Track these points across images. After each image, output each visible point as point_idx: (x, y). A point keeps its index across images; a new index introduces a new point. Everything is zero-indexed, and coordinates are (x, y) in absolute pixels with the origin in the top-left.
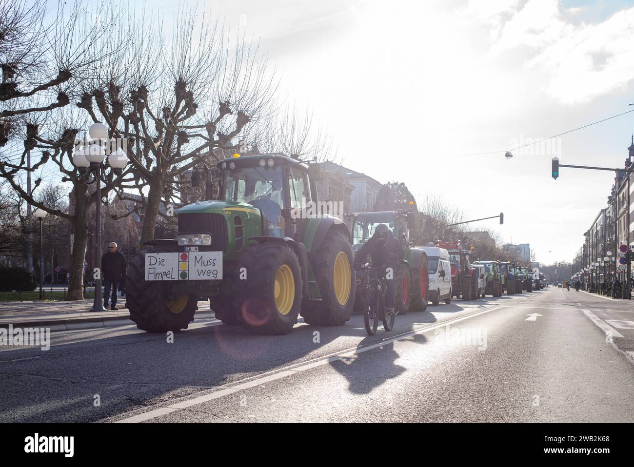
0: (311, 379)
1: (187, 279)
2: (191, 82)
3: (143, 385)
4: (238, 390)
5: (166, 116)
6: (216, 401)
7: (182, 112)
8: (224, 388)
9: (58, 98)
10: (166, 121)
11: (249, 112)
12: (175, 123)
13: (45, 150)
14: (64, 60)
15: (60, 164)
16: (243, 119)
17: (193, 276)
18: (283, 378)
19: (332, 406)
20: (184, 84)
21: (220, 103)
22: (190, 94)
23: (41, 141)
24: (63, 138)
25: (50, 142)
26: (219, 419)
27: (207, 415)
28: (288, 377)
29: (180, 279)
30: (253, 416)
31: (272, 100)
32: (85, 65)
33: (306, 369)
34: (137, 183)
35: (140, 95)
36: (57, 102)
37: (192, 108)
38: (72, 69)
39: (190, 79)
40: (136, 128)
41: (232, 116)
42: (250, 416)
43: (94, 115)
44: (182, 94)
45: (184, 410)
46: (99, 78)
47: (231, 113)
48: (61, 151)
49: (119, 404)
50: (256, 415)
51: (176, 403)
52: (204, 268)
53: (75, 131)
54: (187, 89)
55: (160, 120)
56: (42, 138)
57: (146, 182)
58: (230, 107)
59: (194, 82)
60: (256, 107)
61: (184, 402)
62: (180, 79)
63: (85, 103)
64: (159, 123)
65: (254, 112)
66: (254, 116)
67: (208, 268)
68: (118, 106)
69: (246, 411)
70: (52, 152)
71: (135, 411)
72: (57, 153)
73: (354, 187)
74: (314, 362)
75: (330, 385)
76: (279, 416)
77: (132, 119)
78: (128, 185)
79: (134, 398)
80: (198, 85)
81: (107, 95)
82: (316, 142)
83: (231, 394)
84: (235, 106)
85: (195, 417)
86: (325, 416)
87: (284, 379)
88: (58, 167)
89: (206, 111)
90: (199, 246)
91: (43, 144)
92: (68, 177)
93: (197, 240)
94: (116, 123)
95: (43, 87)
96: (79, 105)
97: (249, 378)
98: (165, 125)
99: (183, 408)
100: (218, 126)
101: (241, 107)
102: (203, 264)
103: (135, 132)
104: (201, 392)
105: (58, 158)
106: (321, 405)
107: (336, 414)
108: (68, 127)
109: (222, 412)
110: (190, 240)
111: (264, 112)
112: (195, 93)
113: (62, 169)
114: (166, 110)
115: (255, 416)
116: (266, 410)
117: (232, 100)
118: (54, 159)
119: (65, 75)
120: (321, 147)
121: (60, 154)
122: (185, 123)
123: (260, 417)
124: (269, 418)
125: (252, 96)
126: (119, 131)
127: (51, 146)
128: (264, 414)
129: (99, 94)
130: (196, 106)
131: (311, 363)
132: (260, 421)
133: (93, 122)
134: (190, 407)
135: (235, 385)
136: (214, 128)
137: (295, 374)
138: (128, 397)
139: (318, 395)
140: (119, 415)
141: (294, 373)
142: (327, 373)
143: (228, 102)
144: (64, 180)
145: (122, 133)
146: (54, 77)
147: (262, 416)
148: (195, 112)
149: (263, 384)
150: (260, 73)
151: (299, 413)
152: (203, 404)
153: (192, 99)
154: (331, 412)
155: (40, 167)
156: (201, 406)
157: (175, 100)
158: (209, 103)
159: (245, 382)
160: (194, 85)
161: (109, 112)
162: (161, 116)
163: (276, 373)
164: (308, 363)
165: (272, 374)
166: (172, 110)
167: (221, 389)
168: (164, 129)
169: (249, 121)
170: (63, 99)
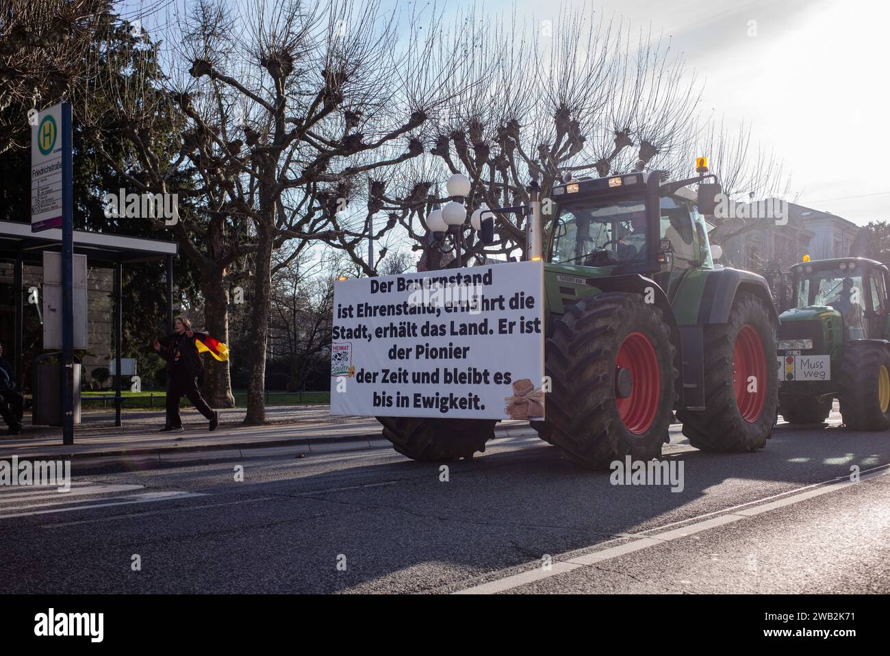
0: (768, 530)
1: (793, 379)
2: (576, 108)
3: (531, 527)
4: (662, 541)
5: (543, 157)
6: (633, 555)
7: (564, 149)
8: (640, 536)
9: (410, 147)
10: (543, 162)
11: (656, 141)
12: (556, 165)
13: (392, 212)
14: (418, 99)
15: (409, 228)
16: (648, 150)
17: (799, 377)
18: (724, 525)
19: (805, 573)
20: (568, 112)
21: (617, 133)
22: (576, 124)
23: (388, 201)
24: (413, 195)
25: (398, 201)
26: (640, 583)
27: (622, 576)
28: (732, 524)
29: (786, 380)
30: (688, 582)
31: (690, 119)
32: (442, 102)
33: (757, 513)
34: (504, 246)
35: (509, 132)
36: (408, 151)
37: (577, 142)
38: (427, 109)
39: (575, 105)
40: (504, 175)
41: (633, 149)
42: (683, 582)
43: (451, 162)
44: (564, 125)
45: (590, 567)
46: (459, 116)
47: (632, 145)
48: (410, 212)
49: (503, 553)
50: (692, 581)
51: (578, 556)
52: (811, 370)
53: (428, 185)
54: (571, 118)
55: (535, 162)
56: (389, 197)
57: (515, 244)
58: (631, 137)
59: (580, 107)
60: (667, 132)
61: (588, 555)
62: (562, 105)
63: (441, 149)
64: (533, 165)
65: (664, 140)
66: (664, 146)
67: (814, 370)
68: (482, 149)
69: (676, 574)
70: (400, 213)
71: (525, 565)
72: (405, 215)
73: (814, 234)
74: (768, 501)
75: (797, 539)
76: (726, 585)
77: (500, 164)
78: (492, 249)
79: (520, 545)
80: (586, 111)
81: (468, 136)
82: (755, 174)
83: (652, 547)
84: (636, 134)
85: (606, 579)
86: (795, 588)
87: (727, 528)
88: (407, 232)
89: (597, 143)
90: (801, 350)
91: (390, 205)
92: (420, 245)
93: (799, 346)
94: (480, 171)
95: (393, 136)
96: (433, 152)
97: (674, 524)
98: (542, 167)
99: (588, 564)
100: (614, 164)
101: (646, 135)
102: (810, 366)
103: (502, 181)
104: (610, 541)
105: (406, 220)
106: (787, 570)
107: (813, 586)
108: (419, 180)
109: (643, 574)
110: (792, 345)
111: (678, 139)
112: (582, 121)
113: (412, 235)
114: (543, 148)
115: (690, 582)
116: (705, 573)
117: (633, 126)
118: (402, 222)
119: (418, 117)
120: (763, 181)
121: (409, 215)
122: (570, 163)
123: (699, 584)
124: (711, 586)
125: (660, 118)
126: (483, 181)
127: (399, 206)
128: (704, 580)
129: (458, 136)
130: (583, 139)
131: (763, 503)
132: (700, 591)
133: (449, 172)
134: (598, 563)
135: (656, 533)
136: (608, 167)
137: (741, 520)
138: (513, 543)
139: (780, 555)
140: (506, 569)
141: (740, 518)
142: (791, 520)
143: (628, 130)
144: (415, 248)
145: (487, 183)
146: (406, 122)
147: (701, 584)
148: (581, 147)
149: (696, 534)
150: (671, 84)
151: (755, 582)
152: (615, 560)
153: (578, 131)
154: (804, 583)
155: (386, 233)
156: (613, 562)
157: (555, 133)
158: (601, 133)
159: (668, 529)
160: (580, 112)
161: (471, 158)
162: (537, 156)
163: (713, 517)
164: (759, 504)
165: (708, 519)
166: (551, 148)
167: (637, 539)
168: (540, 174)
169: (658, 152)
170: (416, 148)
